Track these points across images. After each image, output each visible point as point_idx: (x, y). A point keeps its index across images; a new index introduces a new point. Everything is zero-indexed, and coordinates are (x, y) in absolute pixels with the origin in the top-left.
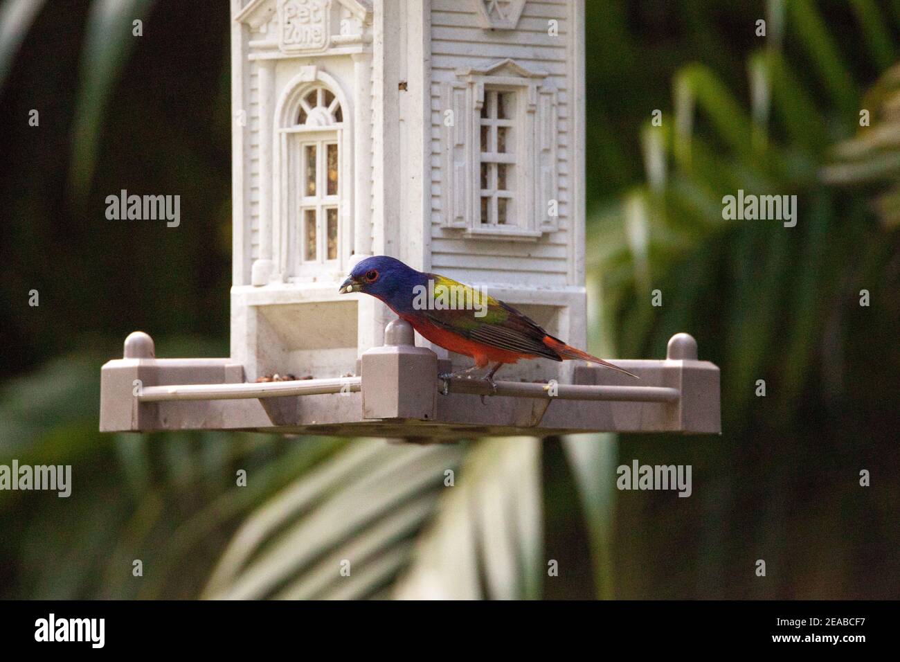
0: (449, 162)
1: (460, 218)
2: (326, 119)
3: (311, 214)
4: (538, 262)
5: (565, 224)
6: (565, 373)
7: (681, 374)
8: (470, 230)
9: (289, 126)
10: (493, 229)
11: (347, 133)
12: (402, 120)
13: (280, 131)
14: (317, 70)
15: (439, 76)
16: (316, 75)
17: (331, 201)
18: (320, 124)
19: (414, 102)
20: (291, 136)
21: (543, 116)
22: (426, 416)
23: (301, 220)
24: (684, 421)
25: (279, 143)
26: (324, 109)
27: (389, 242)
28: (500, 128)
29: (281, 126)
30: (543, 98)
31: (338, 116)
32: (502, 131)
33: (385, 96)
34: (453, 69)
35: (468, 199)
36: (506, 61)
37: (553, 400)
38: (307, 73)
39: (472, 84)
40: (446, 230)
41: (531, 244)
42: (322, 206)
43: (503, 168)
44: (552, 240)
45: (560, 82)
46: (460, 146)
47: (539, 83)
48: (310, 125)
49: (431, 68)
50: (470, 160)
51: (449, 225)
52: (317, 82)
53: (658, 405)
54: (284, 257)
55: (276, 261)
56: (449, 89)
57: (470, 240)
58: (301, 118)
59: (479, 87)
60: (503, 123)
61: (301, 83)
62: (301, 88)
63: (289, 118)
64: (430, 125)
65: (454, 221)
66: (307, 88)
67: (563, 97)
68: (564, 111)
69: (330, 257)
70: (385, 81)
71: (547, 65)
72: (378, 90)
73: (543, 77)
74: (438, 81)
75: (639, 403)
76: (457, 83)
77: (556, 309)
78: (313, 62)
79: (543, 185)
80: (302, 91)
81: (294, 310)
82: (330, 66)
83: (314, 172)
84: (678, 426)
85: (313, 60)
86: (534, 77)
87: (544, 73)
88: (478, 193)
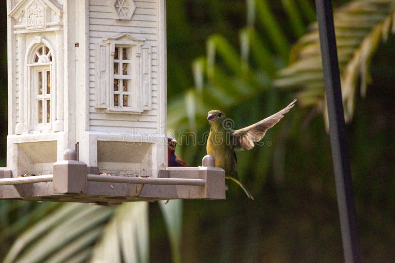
0: (98, 79)
1: (104, 104)
2: (46, 60)
3: (40, 102)
4: (143, 123)
5: (155, 106)
6: (155, 173)
7: (206, 173)
8: (108, 109)
9: (31, 63)
10: (121, 108)
11: (54, 66)
12: (77, 60)
13: (27, 66)
14: (41, 38)
15: (93, 40)
16: (41, 40)
17: (48, 96)
18: (43, 62)
19: (81, 52)
20: (32, 67)
21: (144, 59)
22: (81, 192)
23: (37, 105)
24: (208, 194)
25: (27, 70)
26: (45, 55)
27: (70, 115)
28: (124, 64)
29: (28, 63)
30: (144, 50)
31: (51, 58)
32: (125, 65)
33: (68, 50)
34: (101, 37)
35: (107, 95)
36: (125, 34)
37: (145, 185)
38: (37, 39)
39: (109, 44)
40: (97, 109)
41: (139, 115)
42: (45, 99)
43: (125, 82)
44: (149, 113)
45: (154, 44)
46: (104, 71)
47: (142, 44)
48: (40, 63)
49: (90, 37)
50: (109, 77)
51: (98, 107)
52: (41, 43)
53: (197, 187)
54: (29, 121)
55: (25, 124)
56: (98, 46)
57: (108, 114)
58: (36, 60)
59: (112, 45)
60: (125, 61)
61: (36, 44)
62: (36, 46)
63: (31, 60)
64: (89, 62)
65: (101, 105)
66: (38, 46)
67: (155, 50)
68: (155, 56)
69: (48, 121)
70: (68, 43)
71: (147, 36)
72: (66, 47)
73: (144, 41)
74: (93, 42)
75: (189, 186)
76: (102, 44)
77: (150, 144)
78: (40, 34)
79: (144, 90)
80: (36, 48)
81: (33, 145)
82: (48, 36)
83: (42, 84)
84: (205, 196)
85: (40, 33)
86: (139, 41)
87: (145, 39)
88: (112, 92)
